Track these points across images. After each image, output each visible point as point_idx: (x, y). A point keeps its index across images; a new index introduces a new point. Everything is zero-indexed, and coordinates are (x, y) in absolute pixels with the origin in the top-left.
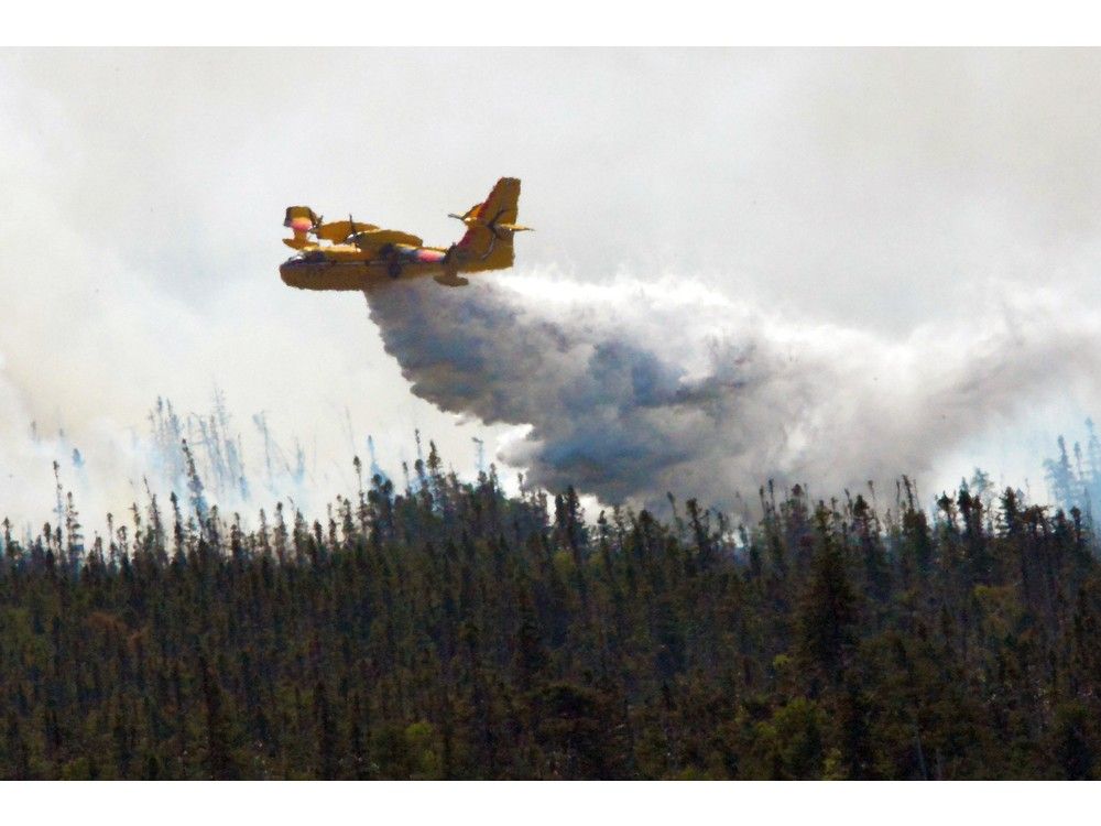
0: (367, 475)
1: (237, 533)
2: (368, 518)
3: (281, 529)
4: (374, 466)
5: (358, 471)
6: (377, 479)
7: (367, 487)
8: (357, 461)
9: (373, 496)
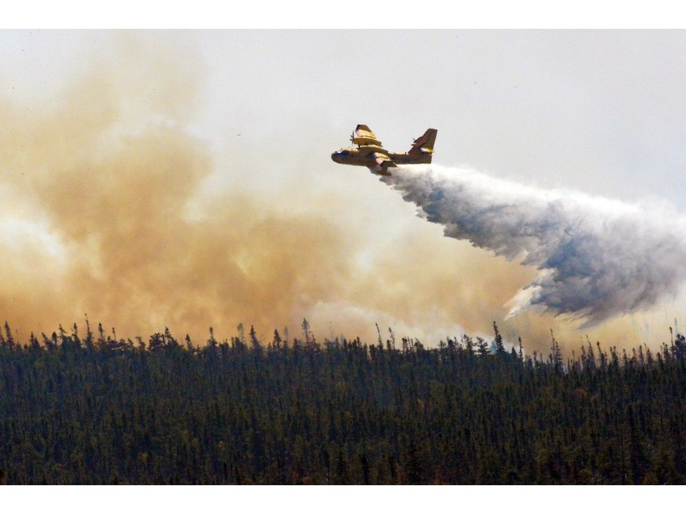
0: (675, 334)
1: (625, 357)
2: (675, 351)
3: (641, 356)
4: (676, 331)
5: (671, 332)
6: (678, 336)
7: (675, 338)
8: (671, 329)
9: (677, 343)
